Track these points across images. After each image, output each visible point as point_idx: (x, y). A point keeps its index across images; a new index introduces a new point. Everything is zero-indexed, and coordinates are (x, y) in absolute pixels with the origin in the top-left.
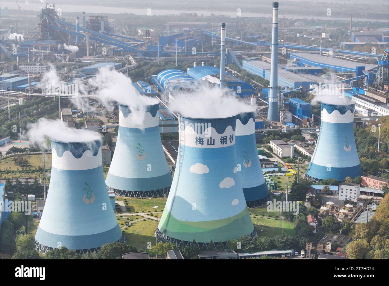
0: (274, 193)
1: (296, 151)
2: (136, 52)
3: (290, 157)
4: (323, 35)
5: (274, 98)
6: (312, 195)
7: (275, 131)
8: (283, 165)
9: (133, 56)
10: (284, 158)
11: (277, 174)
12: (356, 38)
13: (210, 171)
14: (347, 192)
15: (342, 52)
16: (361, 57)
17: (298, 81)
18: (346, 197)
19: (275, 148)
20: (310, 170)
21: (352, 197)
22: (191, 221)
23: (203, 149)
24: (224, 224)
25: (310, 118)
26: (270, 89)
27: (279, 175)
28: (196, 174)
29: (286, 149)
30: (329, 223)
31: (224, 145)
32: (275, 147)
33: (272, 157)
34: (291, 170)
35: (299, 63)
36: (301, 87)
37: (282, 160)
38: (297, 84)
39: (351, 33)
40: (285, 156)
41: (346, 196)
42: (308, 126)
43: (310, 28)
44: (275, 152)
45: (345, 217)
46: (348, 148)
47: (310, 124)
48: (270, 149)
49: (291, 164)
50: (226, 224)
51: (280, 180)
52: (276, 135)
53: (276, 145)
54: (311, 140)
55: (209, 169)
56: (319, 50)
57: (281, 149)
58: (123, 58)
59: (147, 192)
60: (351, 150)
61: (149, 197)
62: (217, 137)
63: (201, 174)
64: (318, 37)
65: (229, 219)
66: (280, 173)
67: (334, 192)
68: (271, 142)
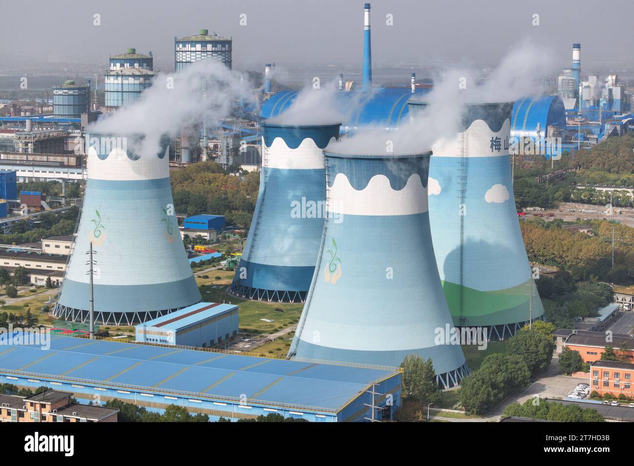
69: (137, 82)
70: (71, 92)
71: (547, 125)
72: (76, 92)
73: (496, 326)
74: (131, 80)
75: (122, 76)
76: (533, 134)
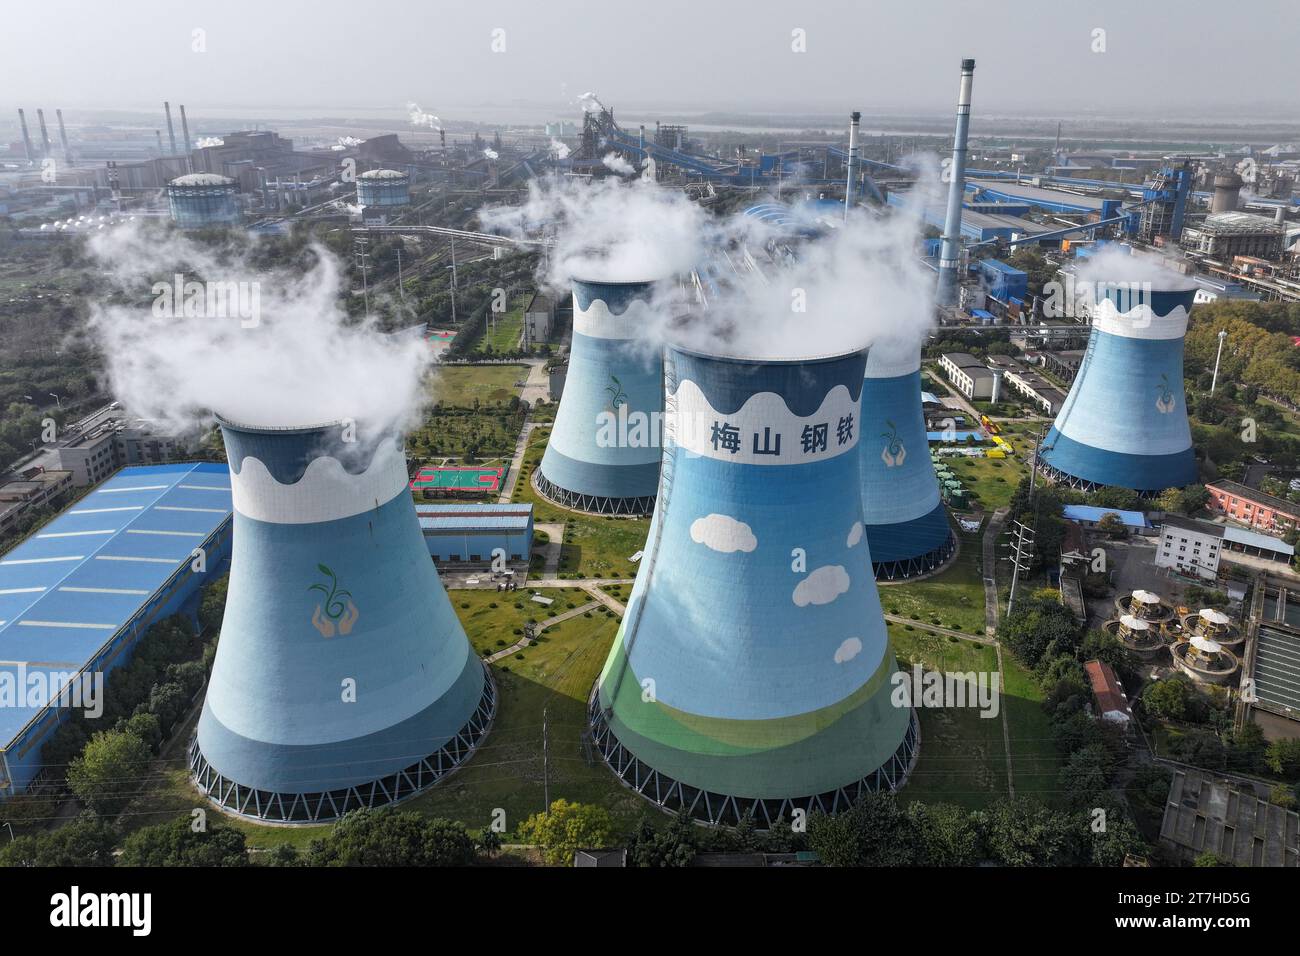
0: (963, 522)
1: (1005, 384)
2: (720, 178)
3: (989, 399)
4: (1015, 157)
5: (951, 260)
6: (1081, 558)
7: (954, 331)
8: (975, 420)
9: (713, 184)
10: (975, 399)
11: (962, 451)
12: (1070, 161)
13: (758, 545)
14: (1183, 549)
15: (1055, 181)
16: (1089, 189)
17: (989, 227)
18: (1181, 562)
19: (955, 373)
20: (1052, 449)
21: (1202, 564)
22: (685, 711)
23: (736, 466)
24: (804, 733)
25: (1027, 305)
26: (945, 243)
27: (969, 454)
28: (712, 550)
29: (982, 381)
30: (1171, 703)
31: (818, 456)
32: (954, 371)
33: (948, 394)
34: (997, 439)
35: (984, 195)
36: (996, 238)
37: (972, 405)
38: (987, 233)
39: (1058, 155)
40: (978, 394)
41: (1181, 558)
42: (1023, 322)
43: (991, 149)
44: (954, 381)
45: (1210, 666)
46: (1166, 403)
47: (1027, 317)
48: (943, 373)
49: (995, 419)
50: (812, 733)
51: (974, 472)
52: (954, 339)
53: (956, 367)
54: (1031, 353)
55: (757, 537)
56: (1016, 177)
57: (969, 379)
58: (699, 186)
59: (630, 501)
60: (1174, 409)
61: (634, 513)
62: (790, 426)
63: (726, 554)
64: (1006, 160)
65: (821, 714)
66: (971, 449)
67: (1133, 531)
68: (944, 357)
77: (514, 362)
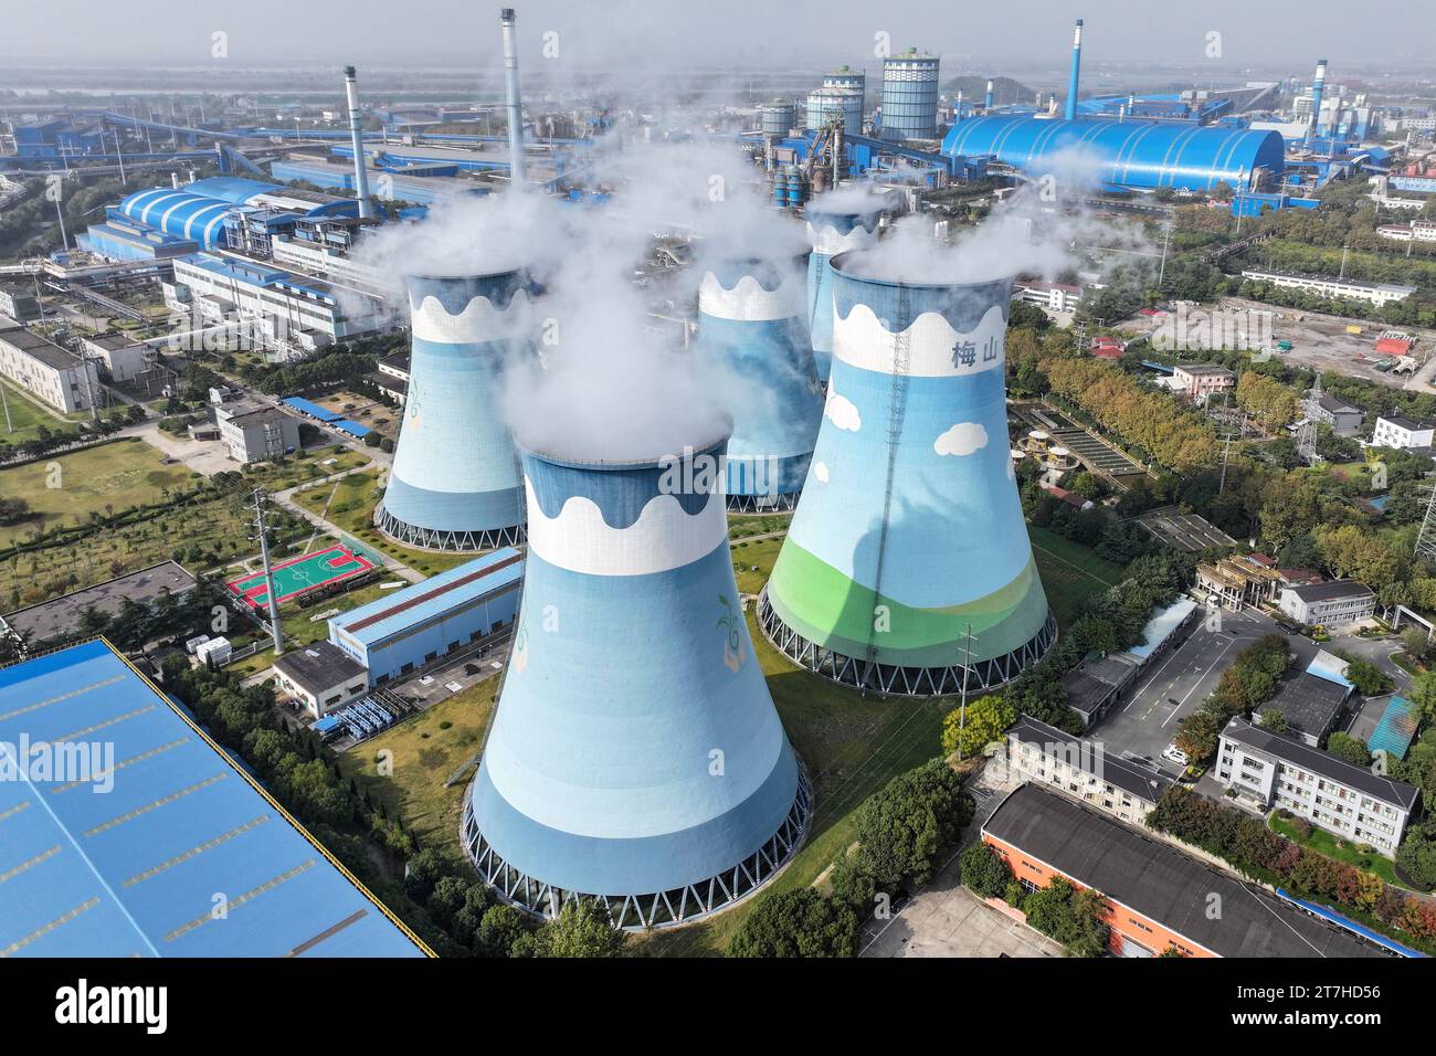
69: (835, 102)
70: (778, 110)
71: (1255, 166)
72: (783, 110)
73: (931, 670)
74: (830, 101)
75: (822, 96)
76: (1234, 175)
77: (105, 439)
